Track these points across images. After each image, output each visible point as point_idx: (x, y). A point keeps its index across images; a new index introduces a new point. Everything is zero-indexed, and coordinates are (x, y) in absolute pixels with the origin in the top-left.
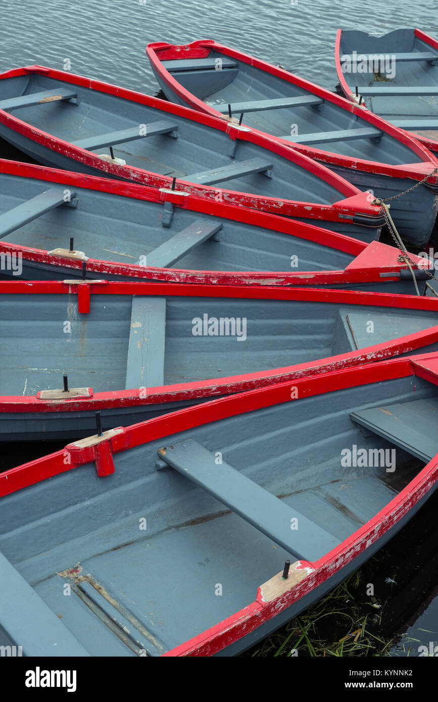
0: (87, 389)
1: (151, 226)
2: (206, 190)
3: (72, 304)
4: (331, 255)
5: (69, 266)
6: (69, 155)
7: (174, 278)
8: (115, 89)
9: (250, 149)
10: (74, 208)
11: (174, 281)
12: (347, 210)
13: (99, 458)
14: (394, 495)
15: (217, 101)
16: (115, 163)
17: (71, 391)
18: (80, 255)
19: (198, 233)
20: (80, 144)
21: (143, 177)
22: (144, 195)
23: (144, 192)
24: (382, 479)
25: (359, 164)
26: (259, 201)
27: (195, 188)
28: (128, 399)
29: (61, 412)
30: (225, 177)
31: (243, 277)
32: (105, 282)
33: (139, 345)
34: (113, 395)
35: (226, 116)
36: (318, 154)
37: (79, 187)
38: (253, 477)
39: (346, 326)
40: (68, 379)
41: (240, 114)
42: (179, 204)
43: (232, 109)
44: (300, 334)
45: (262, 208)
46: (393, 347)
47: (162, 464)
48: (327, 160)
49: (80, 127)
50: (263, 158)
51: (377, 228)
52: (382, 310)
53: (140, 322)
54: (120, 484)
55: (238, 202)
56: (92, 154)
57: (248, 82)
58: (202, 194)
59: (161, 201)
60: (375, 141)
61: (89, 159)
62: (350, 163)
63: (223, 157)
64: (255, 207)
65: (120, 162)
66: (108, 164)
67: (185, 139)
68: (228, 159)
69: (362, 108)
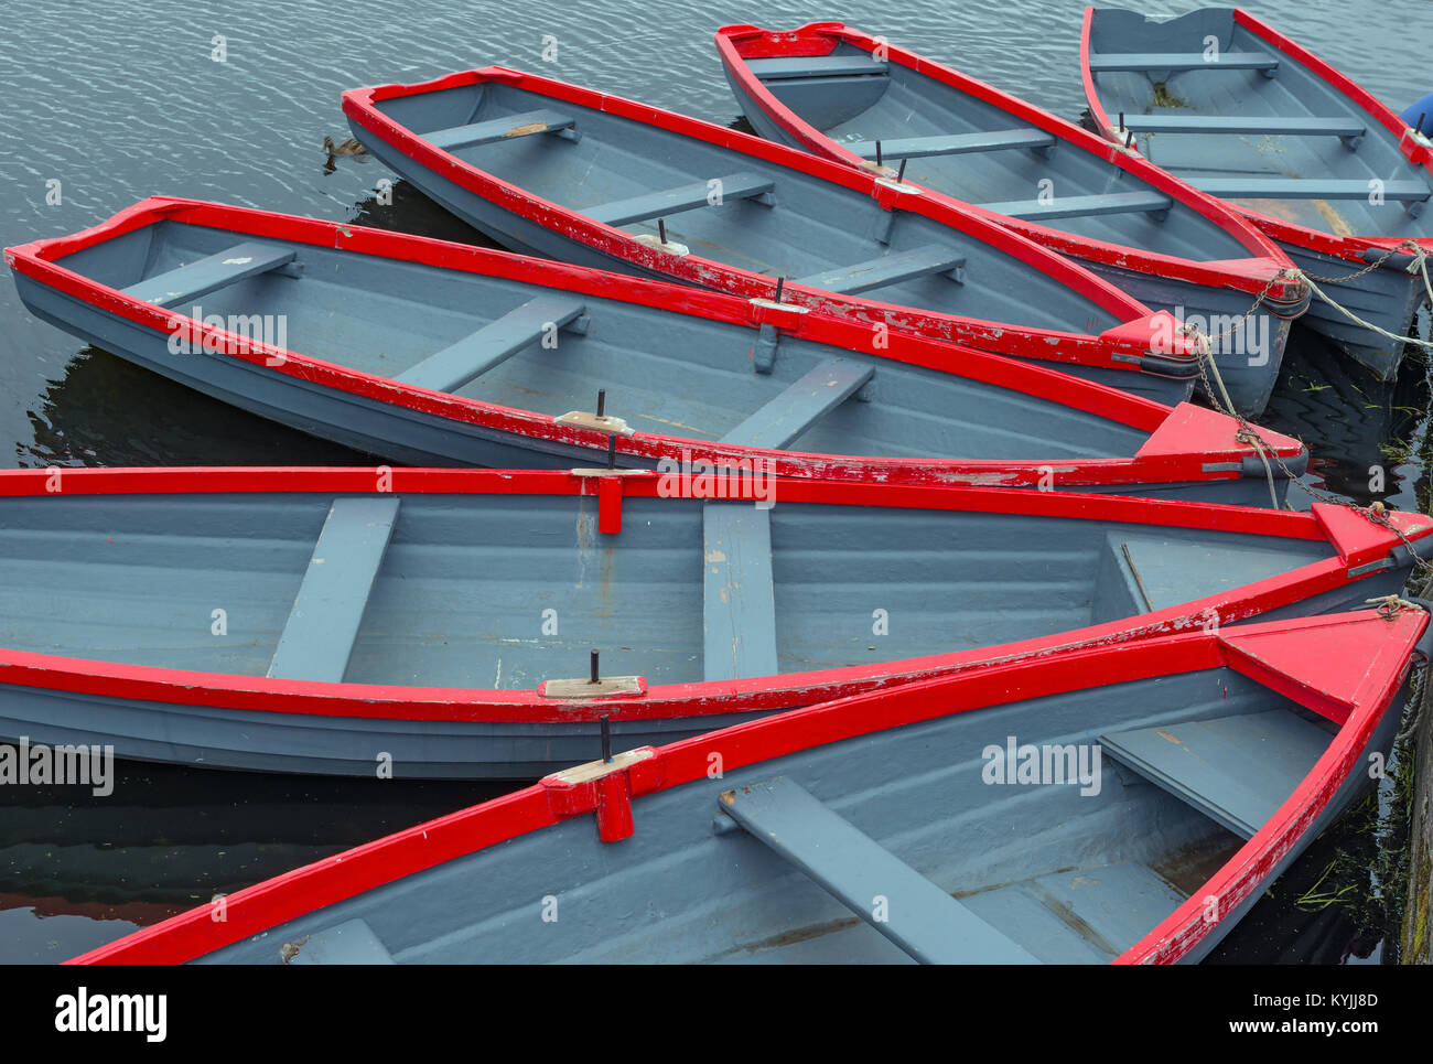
0: (636, 679)
1: (733, 370)
2: (851, 305)
3: (587, 516)
4: (1093, 428)
5: (596, 446)
6: (574, 236)
7: (803, 471)
8: (651, 112)
9: (920, 228)
10: (582, 336)
11: (801, 475)
12: (1128, 346)
13: (604, 805)
14: (1180, 901)
15: (849, 136)
16: (669, 252)
17: (604, 683)
18: (616, 424)
19: (832, 384)
20: (596, 215)
21: (724, 277)
22: (719, 311)
23: (719, 305)
24: (1156, 870)
25: (1130, 259)
26: (954, 327)
27: (827, 299)
28: (715, 699)
29: (584, 723)
30: (878, 280)
31: (938, 469)
32: (651, 474)
33: (724, 596)
34: (685, 692)
35: (872, 165)
36: (1051, 238)
37: (591, 295)
38: (902, 854)
39: (1123, 566)
40: (600, 659)
41: (900, 161)
42: (788, 328)
43: (884, 151)
44: (1027, 580)
45: (959, 341)
46: (1226, 606)
47: (726, 823)
48: (1069, 250)
49: (581, 184)
50: (945, 244)
51: (1185, 382)
52: (1190, 534)
53: (722, 552)
54: (644, 860)
55: (912, 328)
56: (621, 232)
57: (908, 102)
58: (841, 313)
59: (754, 323)
60: (1157, 216)
61: (617, 245)
62: (1114, 256)
63: (864, 242)
64: (946, 337)
65: (678, 249)
66: (654, 253)
67: (788, 208)
68: (875, 246)
69: (1131, 153)
